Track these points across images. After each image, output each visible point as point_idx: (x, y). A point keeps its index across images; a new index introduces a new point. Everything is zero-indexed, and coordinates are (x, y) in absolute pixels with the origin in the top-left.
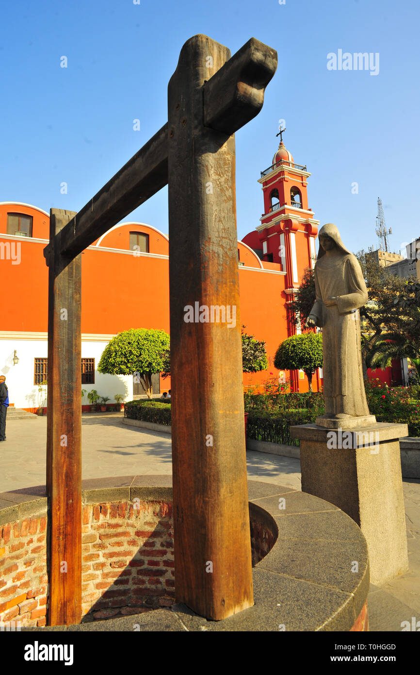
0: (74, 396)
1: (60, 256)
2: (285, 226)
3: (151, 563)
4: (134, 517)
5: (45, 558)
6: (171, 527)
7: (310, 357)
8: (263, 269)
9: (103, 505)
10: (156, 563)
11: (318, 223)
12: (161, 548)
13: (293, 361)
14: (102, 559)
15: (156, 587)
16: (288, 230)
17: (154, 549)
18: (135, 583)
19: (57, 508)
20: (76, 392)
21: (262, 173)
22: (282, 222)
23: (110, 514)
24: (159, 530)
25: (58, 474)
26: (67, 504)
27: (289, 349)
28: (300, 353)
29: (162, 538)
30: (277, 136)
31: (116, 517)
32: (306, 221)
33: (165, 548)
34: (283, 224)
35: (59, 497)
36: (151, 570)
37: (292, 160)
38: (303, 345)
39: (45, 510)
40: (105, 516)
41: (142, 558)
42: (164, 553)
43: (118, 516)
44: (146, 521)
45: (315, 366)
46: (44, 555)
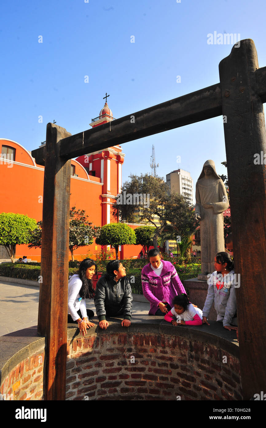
0: (65, 261)
1: (59, 158)
2: (105, 155)
3: (111, 378)
4: (100, 346)
5: (42, 384)
6: (125, 351)
7: (119, 238)
8: (89, 180)
9: (79, 339)
10: (114, 378)
11: (124, 156)
12: (118, 366)
13: (108, 240)
14: (78, 380)
15: (114, 395)
16: (106, 157)
17: (113, 368)
18: (99, 394)
19: (53, 345)
20: (66, 258)
21: (92, 120)
22: (103, 152)
23: (83, 345)
24: (117, 353)
25: (54, 318)
26: (59, 341)
27: (106, 232)
28: (113, 235)
29: (119, 359)
30: (104, 98)
31: (87, 348)
32: (117, 153)
33: (120, 366)
34: (104, 153)
35: (54, 336)
36: (111, 383)
37: (112, 115)
38: (115, 230)
39: (43, 347)
40: (80, 347)
41: (105, 375)
42: (120, 369)
43: (88, 347)
44: (107, 348)
45: (121, 243)
46: (42, 382)
